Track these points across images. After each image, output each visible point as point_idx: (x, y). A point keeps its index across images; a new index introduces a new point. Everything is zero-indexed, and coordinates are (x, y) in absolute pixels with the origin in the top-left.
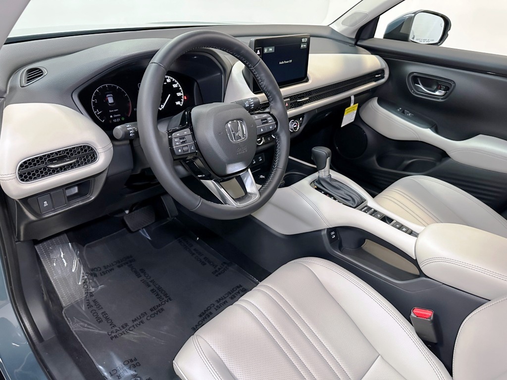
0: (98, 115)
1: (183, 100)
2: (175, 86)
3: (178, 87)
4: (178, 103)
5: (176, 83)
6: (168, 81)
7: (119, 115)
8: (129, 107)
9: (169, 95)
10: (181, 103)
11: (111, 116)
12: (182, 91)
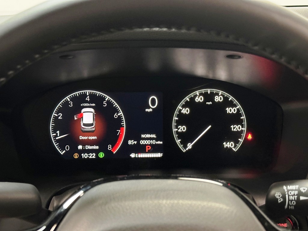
0: (57, 141)
1: (241, 140)
2: (230, 110)
3: (238, 114)
4: (228, 145)
5: (235, 106)
6: (217, 99)
7: (97, 147)
8: (121, 135)
9: (210, 126)
10: (235, 147)
11: (80, 147)
12: (245, 123)
